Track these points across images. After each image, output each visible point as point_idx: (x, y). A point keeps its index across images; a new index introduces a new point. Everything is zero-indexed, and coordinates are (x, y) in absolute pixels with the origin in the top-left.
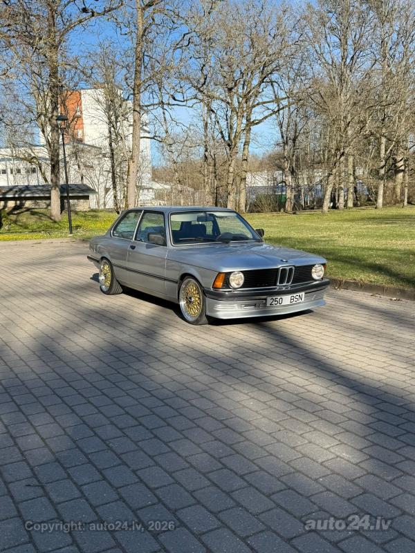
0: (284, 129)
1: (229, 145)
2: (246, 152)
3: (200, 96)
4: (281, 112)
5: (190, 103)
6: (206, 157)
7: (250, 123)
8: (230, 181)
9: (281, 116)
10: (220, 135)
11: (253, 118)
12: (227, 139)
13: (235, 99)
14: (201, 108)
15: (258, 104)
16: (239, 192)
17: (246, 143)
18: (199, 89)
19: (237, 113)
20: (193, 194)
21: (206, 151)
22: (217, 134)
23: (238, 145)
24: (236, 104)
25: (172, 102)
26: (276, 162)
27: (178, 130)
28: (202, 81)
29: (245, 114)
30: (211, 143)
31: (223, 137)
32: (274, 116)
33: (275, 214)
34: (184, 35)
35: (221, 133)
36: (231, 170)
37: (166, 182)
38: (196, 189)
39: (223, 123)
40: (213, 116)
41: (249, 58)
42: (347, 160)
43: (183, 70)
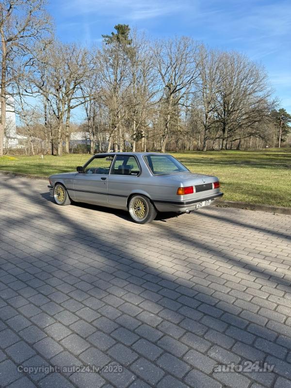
0: (88, 112)
1: (58, 118)
2: (68, 122)
3: (41, 91)
4: (86, 103)
5: (34, 95)
6: (46, 124)
7: (70, 108)
8: (59, 137)
9: (86, 105)
10: (53, 113)
11: (71, 105)
12: (57, 114)
13: (61, 95)
14: (43, 98)
15: (73, 98)
16: (64, 143)
17: (68, 118)
18: (40, 88)
19: (62, 102)
20: (41, 142)
21: (46, 120)
22: (51, 112)
23: (63, 118)
24: (61, 98)
25: (25, 93)
26: (85, 128)
27: (28, 108)
28: (42, 83)
29: (67, 103)
30: (49, 116)
31: (54, 113)
32: (83, 105)
33: (84, 154)
34: (30, 59)
35: (54, 111)
36: (60, 131)
37: (25, 135)
38: (43, 140)
39: (55, 106)
40: (49, 102)
41: (68, 75)
42: (118, 130)
43: (31, 77)
